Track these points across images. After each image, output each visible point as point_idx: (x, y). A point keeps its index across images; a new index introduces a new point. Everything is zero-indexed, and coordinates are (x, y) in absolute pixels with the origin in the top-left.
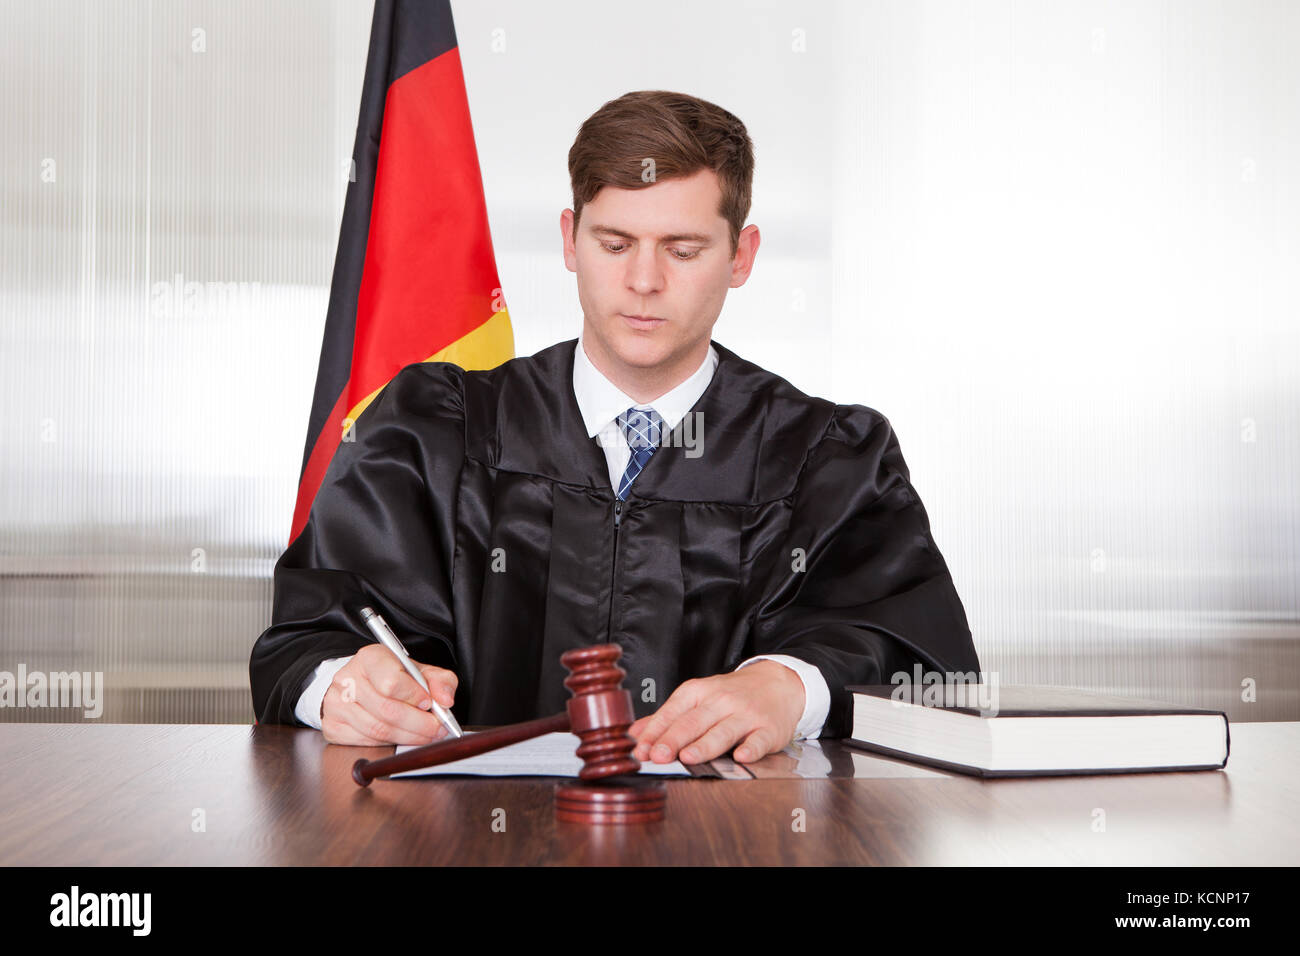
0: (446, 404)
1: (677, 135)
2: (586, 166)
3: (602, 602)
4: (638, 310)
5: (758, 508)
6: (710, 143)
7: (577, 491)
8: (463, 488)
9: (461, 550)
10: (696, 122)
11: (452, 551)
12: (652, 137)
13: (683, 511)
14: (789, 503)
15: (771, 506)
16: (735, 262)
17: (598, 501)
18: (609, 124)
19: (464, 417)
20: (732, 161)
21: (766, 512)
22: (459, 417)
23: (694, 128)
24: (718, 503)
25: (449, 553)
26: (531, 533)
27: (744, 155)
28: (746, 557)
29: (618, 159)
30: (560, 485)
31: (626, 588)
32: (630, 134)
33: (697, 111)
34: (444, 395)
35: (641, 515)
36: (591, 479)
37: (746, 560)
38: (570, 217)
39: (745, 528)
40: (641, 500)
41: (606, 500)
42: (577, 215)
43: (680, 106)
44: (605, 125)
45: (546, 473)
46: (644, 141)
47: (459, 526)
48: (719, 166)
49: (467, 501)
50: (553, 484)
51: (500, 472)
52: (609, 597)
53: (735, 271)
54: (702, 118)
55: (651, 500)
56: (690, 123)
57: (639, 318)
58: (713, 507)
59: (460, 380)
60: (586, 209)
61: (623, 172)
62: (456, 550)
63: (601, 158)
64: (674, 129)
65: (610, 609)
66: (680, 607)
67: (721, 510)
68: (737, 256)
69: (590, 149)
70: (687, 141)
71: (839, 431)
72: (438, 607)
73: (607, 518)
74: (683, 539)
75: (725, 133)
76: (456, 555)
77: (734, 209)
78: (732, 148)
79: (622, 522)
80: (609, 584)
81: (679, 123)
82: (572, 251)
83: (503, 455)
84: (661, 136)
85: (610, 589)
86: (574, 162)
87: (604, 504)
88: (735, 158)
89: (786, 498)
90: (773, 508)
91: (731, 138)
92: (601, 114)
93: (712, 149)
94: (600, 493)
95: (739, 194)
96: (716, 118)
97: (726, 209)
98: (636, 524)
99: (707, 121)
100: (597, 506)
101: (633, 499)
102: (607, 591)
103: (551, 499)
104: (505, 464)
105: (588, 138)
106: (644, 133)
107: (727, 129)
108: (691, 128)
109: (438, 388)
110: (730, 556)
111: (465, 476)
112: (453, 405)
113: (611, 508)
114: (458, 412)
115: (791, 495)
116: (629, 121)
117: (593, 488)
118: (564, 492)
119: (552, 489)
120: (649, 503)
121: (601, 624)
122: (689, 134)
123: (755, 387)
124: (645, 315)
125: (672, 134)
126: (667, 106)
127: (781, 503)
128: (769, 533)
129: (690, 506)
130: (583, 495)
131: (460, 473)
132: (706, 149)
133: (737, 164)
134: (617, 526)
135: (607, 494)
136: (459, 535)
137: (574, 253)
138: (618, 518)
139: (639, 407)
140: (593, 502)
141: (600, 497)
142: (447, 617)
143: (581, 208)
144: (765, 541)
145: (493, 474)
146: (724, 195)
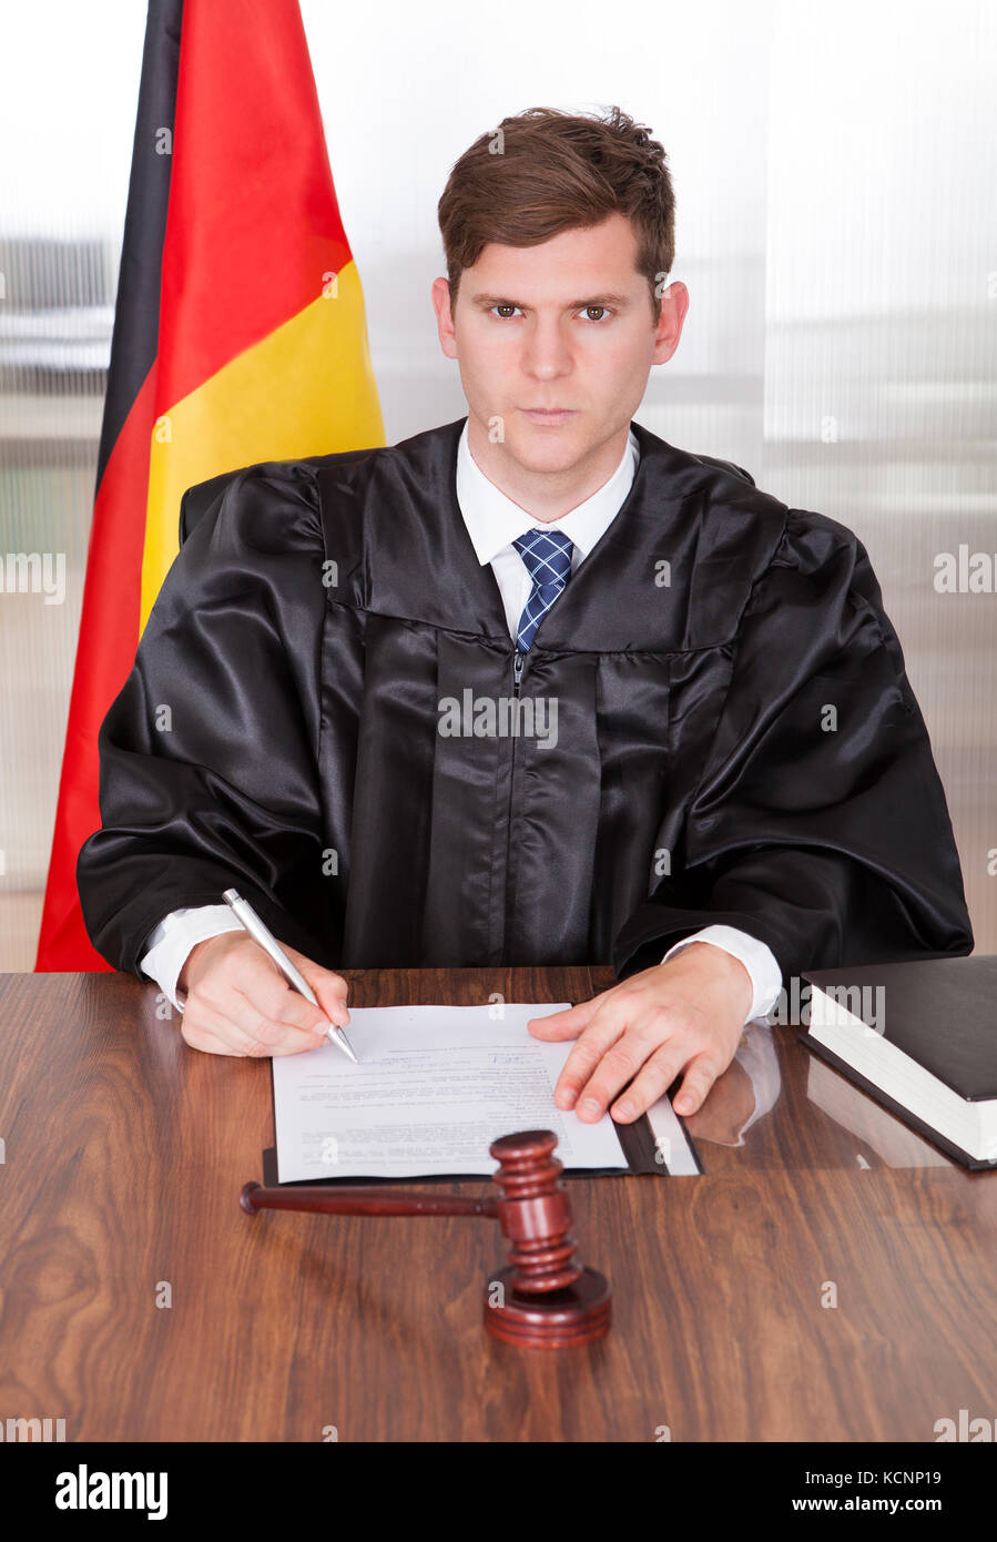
0: (298, 527)
1: (580, 175)
2: (464, 222)
3: (501, 780)
4: (539, 402)
5: (690, 655)
6: (619, 180)
7: (467, 641)
8: (327, 639)
9: (328, 721)
10: (599, 153)
11: (317, 723)
12: (545, 178)
13: (598, 664)
14: (727, 652)
15: (706, 654)
16: (657, 331)
17: (493, 653)
18: (489, 165)
19: (323, 547)
20: (649, 201)
21: (698, 662)
22: (315, 547)
23: (597, 162)
24: (640, 652)
25: (313, 724)
26: (412, 695)
27: (663, 190)
28: (674, 716)
29: (505, 210)
30: (445, 632)
31: (529, 762)
32: (517, 176)
33: (599, 139)
34: (296, 518)
35: (547, 671)
36: (484, 627)
37: (675, 719)
38: (445, 288)
39: (674, 681)
40: (547, 652)
41: (505, 652)
42: (453, 286)
43: (578, 134)
44: (483, 167)
45: (427, 618)
46: (534, 185)
47: (323, 689)
48: (634, 208)
49: (332, 657)
50: (438, 630)
51: (371, 615)
52: (510, 774)
53: (658, 343)
54: (606, 147)
55: (558, 652)
56: (592, 156)
57: (542, 412)
58: (635, 658)
59: (314, 492)
60: (467, 276)
61: (512, 227)
62: (322, 721)
63: (482, 211)
64: (575, 167)
65: (511, 791)
66: (595, 788)
67: (644, 662)
68: (660, 324)
69: (467, 199)
70: (593, 182)
71: (792, 552)
72: (300, 793)
73: (505, 675)
74: (597, 700)
75: (637, 165)
76: (322, 727)
77: (654, 259)
78: (647, 183)
79: (524, 680)
80: (510, 758)
81: (580, 159)
82: (450, 332)
83: (373, 595)
84: (558, 177)
85: (511, 764)
86: (448, 216)
87: (500, 656)
88: (651, 197)
89: (724, 646)
90: (708, 657)
91: (645, 171)
92: (478, 151)
93: (622, 188)
94: (495, 643)
95: (660, 242)
96: (624, 146)
97: (644, 263)
98: (541, 681)
99: (614, 151)
100: (492, 658)
101: (536, 652)
102: (507, 767)
103: (435, 649)
104: (376, 605)
105: (463, 184)
106: (536, 174)
107: (640, 159)
108: (594, 162)
109: (287, 509)
110: (657, 719)
111: (329, 626)
112: (307, 529)
113: (510, 661)
114: (313, 539)
115: (732, 642)
116: (515, 159)
117: (487, 636)
118: (452, 643)
119: (436, 639)
120: (556, 655)
121: (499, 809)
122: (591, 169)
123: (687, 490)
124: (549, 407)
125: (572, 174)
126: (560, 136)
127: (718, 650)
128: (703, 687)
129: (607, 658)
130: (475, 645)
131: (322, 624)
132: (614, 188)
133: (655, 204)
134: (517, 685)
135: (504, 645)
136: (325, 702)
137: (453, 334)
138: (518, 676)
139: (543, 527)
140: (488, 655)
141: (495, 648)
142: (311, 804)
143: (459, 274)
144: (699, 695)
145: (362, 619)
146: (642, 247)
